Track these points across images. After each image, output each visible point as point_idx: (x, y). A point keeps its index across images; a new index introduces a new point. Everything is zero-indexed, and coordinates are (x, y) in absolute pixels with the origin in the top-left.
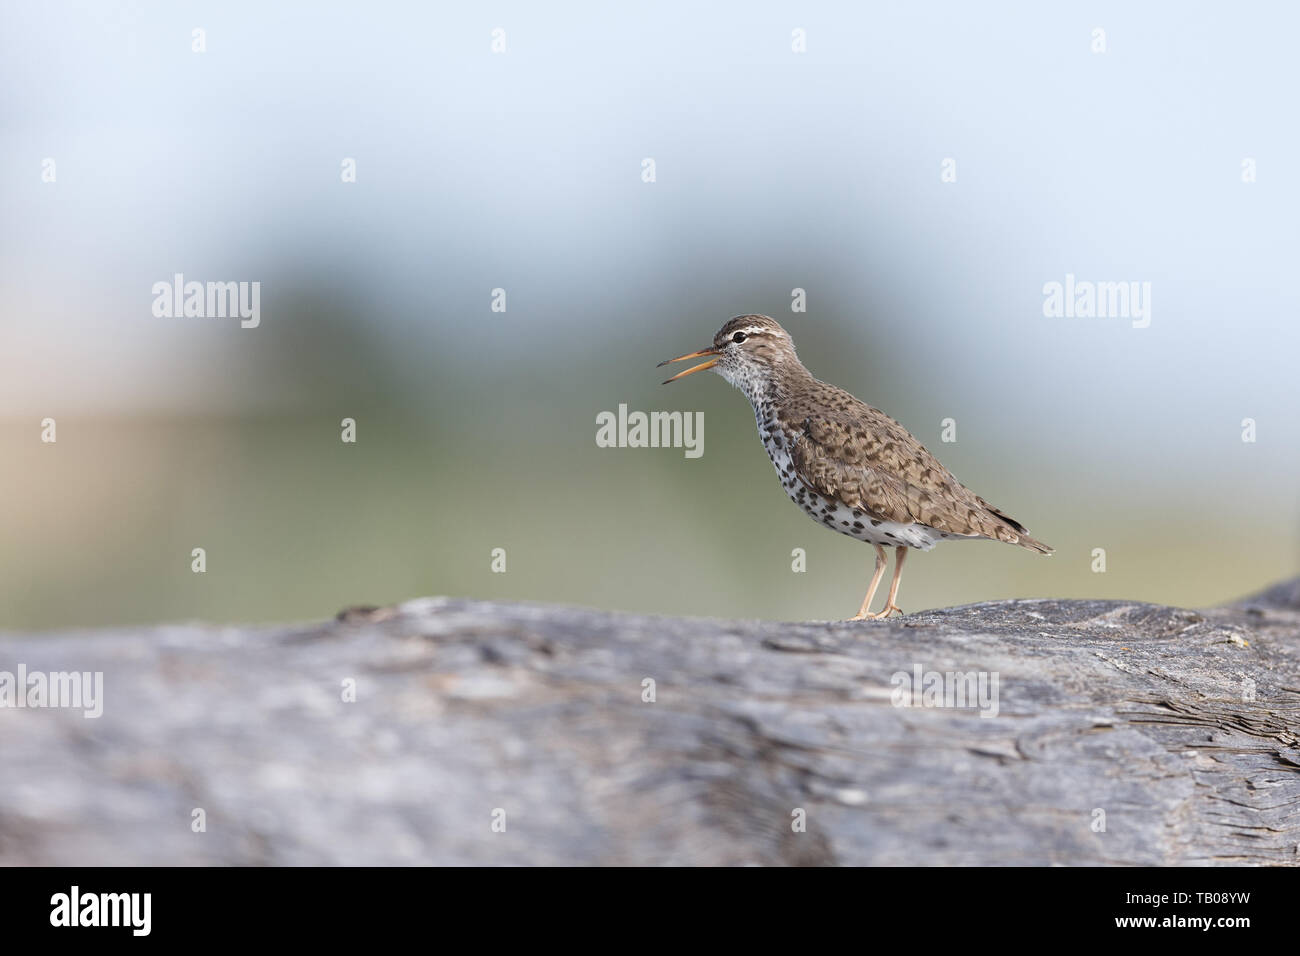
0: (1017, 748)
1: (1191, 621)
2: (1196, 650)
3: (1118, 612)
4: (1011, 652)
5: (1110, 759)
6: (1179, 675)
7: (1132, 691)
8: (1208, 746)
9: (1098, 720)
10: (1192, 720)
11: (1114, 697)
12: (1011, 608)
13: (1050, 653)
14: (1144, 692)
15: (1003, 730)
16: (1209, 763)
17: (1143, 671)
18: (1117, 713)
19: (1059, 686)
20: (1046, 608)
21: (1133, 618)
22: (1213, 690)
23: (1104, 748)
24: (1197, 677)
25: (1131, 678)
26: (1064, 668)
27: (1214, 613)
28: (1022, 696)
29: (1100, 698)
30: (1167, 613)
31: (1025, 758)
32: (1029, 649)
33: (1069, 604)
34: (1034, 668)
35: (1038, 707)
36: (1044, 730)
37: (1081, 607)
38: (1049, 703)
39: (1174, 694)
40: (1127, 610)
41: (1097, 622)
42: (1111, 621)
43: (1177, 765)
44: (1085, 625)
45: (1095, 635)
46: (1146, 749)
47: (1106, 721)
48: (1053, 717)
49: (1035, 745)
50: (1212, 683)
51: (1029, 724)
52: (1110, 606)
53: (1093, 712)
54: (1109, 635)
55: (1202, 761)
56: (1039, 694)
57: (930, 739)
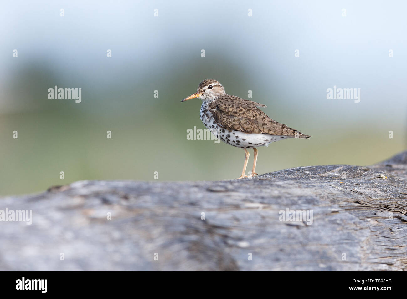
0: (303, 222)
1: (365, 170)
2: (368, 181)
3: (338, 169)
4: (299, 187)
5: (338, 224)
6: (362, 191)
7: (345, 198)
8: (375, 217)
9: (333, 210)
10: (368, 207)
11: (339, 201)
12: (298, 170)
13: (314, 186)
14: (350, 198)
16: (376, 223)
17: (349, 190)
18: (340, 207)
19: (318, 198)
20: (311, 169)
22: (375, 196)
23: (336, 220)
24: (369, 191)
25: (345, 193)
26: (319, 191)
27: (374, 167)
28: (304, 203)
29: (333, 202)
30: (356, 168)
31: (307, 226)
32: (306, 185)
33: (320, 167)
34: (308, 192)
35: (311, 206)
37: (324, 168)
38: (314, 205)
39: (361, 198)
40: (341, 168)
41: (330, 173)
42: (335, 172)
43: (364, 225)
44: (326, 175)
45: (330, 178)
46: (352, 219)
47: (336, 210)
48: (317, 210)
50: (375, 193)
52: (335, 167)
53: (331, 207)
54: (335, 178)
55: (373, 222)
56: (311, 201)
57: (271, 221)
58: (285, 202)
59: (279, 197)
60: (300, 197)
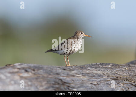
0: (97, 83)
1: (120, 66)
2: (121, 70)
3: (110, 65)
4: (96, 70)
5: (109, 85)
6: (119, 73)
7: (113, 75)
8: (123, 83)
9: (108, 79)
10: (120, 79)
11: (110, 76)
12: (96, 64)
13: (101, 70)
14: (114, 76)
15: (95, 81)
16: (123, 85)
17: (114, 73)
18: (110, 78)
19: (102, 75)
20: (101, 64)
21: (112, 66)
22: (123, 75)
23: (109, 83)
24: (121, 74)
26: (103, 72)
27: (123, 65)
28: (98, 76)
29: (108, 76)
30: (117, 65)
31: (98, 84)
32: (98, 70)
34: (99, 72)
35: (100, 78)
36: (101, 81)
37: (105, 64)
38: (101, 77)
39: (118, 76)
40: (112, 64)
41: (108, 66)
42: (109, 66)
43: (118, 85)
44: (106, 66)
45: (107, 68)
47: (109, 79)
48: (102, 79)
49: (99, 83)
50: (123, 74)
51: (99, 80)
52: (109, 64)
53: (107, 78)
54: (109, 68)
55: (122, 85)
56: (100, 76)
57: (85, 82)
58: (91, 75)
59: (89, 74)
60: (96, 74)
